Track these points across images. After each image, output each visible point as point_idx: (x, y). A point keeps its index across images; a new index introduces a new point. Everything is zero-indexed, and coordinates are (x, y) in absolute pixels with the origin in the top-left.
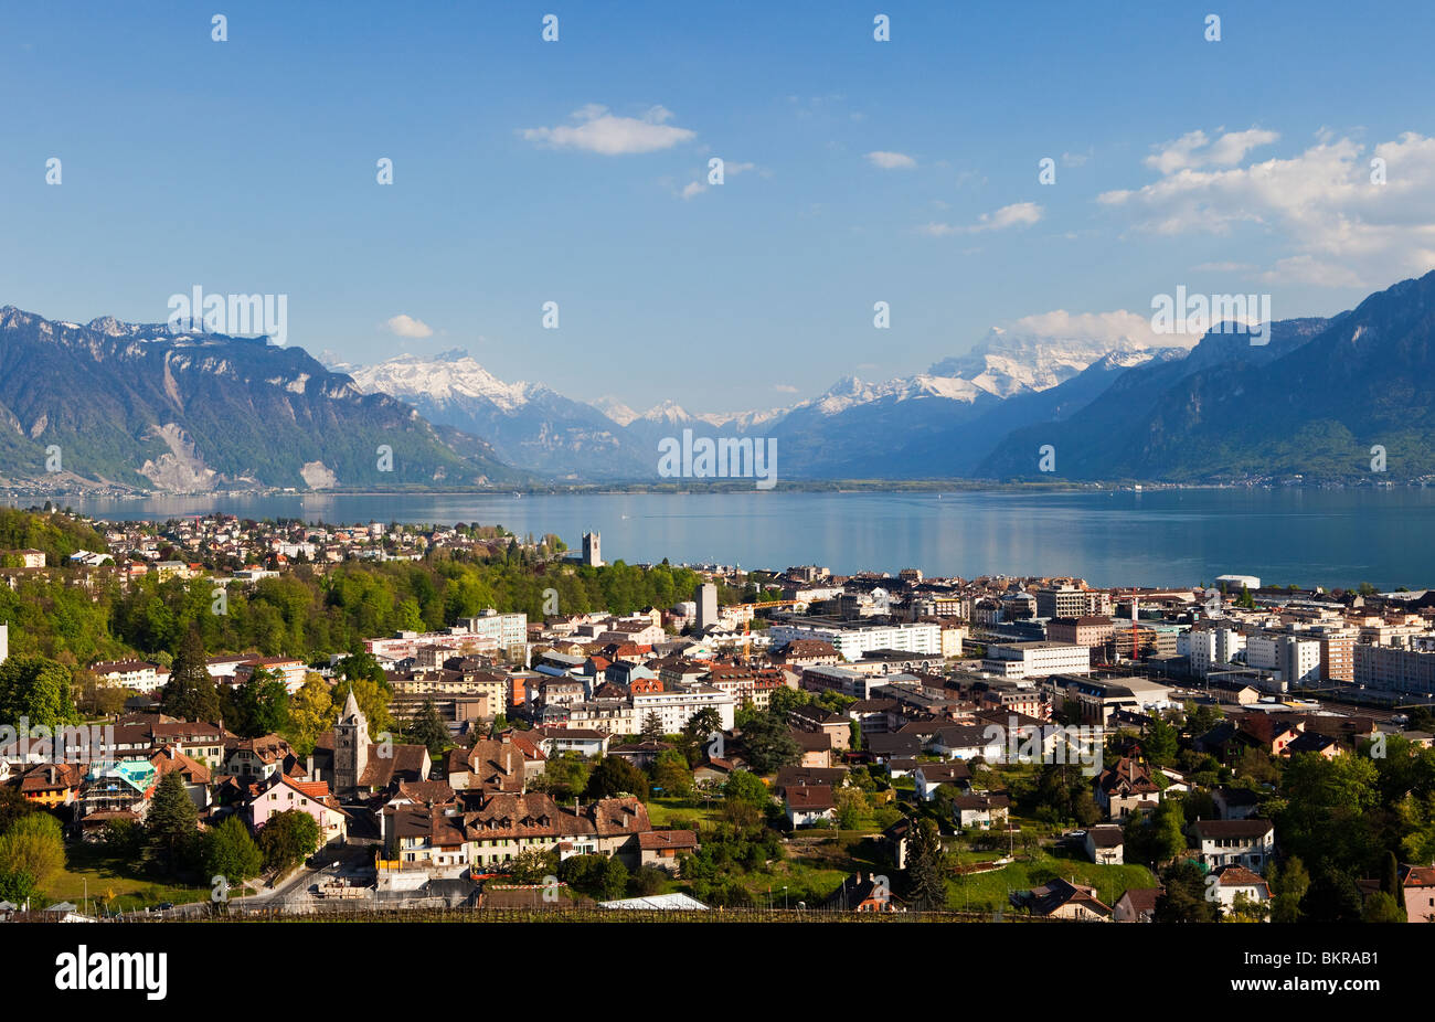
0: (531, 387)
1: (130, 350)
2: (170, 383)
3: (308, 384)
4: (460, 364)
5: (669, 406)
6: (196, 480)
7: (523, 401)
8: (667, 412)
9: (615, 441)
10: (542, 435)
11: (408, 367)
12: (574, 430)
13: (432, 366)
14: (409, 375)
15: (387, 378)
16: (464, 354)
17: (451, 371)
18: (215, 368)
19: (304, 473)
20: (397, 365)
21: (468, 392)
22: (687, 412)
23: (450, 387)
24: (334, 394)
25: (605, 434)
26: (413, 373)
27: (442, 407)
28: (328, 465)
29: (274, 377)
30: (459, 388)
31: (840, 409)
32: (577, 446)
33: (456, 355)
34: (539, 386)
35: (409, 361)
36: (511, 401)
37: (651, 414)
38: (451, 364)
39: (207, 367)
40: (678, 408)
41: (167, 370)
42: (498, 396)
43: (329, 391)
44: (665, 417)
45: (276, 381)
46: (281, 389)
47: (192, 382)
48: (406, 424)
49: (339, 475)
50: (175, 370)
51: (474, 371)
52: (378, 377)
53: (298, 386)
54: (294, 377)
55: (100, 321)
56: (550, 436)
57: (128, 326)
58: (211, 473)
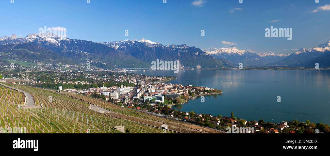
0: (246, 51)
1: (174, 49)
2: (179, 53)
3: (198, 53)
4: (233, 48)
5: (272, 53)
6: (182, 67)
7: (243, 53)
8: (271, 54)
9: (258, 60)
10: (246, 59)
11: (225, 49)
12: (251, 58)
13: (229, 48)
14: (225, 50)
15: (221, 50)
16: (234, 46)
17: (232, 49)
18: (185, 52)
19: (197, 66)
20: (223, 48)
21: (234, 52)
22: (275, 54)
23: (231, 52)
24: (202, 55)
25: (256, 59)
26: (226, 49)
27: (230, 55)
28: (200, 65)
29: (194, 52)
30: (233, 52)
31: (299, 53)
32: (252, 61)
33: (233, 46)
34: (247, 51)
35: (226, 48)
36: (241, 53)
37: (269, 55)
38: (232, 48)
39: (184, 51)
40: (273, 54)
41: (179, 52)
42: (239, 53)
43: (201, 54)
44: (271, 55)
45: (194, 53)
46: (194, 54)
47: (182, 54)
48: (212, 59)
49: (202, 67)
50: (180, 52)
51: (236, 49)
52: (220, 50)
53: (197, 54)
54: (196, 52)
55: (172, 45)
56: (247, 59)
57: (176, 45)
58: (183, 66)
